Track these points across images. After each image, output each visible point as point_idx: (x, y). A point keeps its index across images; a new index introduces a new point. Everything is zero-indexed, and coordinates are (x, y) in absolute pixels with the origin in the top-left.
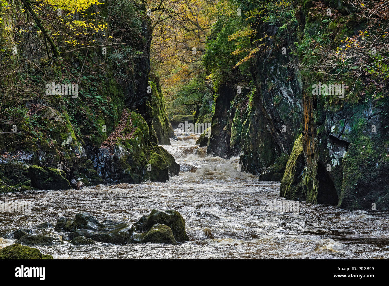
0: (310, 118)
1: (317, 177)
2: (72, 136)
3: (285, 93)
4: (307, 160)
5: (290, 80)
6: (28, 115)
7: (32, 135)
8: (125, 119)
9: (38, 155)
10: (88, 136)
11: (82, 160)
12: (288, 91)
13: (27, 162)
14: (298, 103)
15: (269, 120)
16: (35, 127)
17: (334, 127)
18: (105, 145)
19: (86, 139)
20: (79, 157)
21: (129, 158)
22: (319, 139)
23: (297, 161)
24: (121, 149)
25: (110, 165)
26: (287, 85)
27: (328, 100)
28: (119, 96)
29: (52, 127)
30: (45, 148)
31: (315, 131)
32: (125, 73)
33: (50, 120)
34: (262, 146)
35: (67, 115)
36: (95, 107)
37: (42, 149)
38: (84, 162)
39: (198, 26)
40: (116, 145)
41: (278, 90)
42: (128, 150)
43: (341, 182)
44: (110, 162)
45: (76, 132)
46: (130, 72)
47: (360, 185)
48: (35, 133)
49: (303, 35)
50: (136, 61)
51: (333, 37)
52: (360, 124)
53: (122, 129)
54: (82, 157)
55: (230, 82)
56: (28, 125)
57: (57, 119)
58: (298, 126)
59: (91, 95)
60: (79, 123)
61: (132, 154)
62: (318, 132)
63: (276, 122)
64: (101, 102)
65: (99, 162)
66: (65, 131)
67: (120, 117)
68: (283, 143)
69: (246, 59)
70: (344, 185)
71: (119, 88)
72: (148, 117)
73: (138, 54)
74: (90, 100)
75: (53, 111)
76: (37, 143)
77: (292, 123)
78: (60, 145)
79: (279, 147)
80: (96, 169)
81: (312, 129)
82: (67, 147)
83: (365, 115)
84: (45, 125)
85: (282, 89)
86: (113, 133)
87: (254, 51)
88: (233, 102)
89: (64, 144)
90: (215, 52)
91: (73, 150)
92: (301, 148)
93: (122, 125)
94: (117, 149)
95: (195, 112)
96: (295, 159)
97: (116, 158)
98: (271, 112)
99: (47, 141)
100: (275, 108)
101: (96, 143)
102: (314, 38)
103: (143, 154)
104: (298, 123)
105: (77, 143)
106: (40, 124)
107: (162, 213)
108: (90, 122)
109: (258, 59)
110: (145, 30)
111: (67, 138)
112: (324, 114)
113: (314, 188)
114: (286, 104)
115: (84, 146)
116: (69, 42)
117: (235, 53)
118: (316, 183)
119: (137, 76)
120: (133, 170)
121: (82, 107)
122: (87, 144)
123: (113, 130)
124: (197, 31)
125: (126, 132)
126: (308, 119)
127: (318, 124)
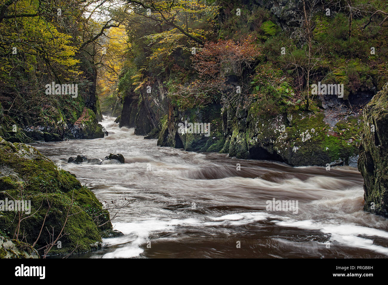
0: (172, 114)
1: (175, 139)
2: (62, 120)
3: (155, 102)
4: (169, 132)
5: (158, 96)
6: (42, 109)
7: (45, 119)
8: (85, 112)
9: (47, 127)
10: (69, 119)
11: (67, 130)
12: (157, 101)
13: (42, 130)
14: (161, 106)
15: (148, 113)
16: (45, 115)
17: (182, 118)
18: (76, 123)
19: (68, 121)
20: (65, 129)
21: (87, 129)
22: (176, 123)
23: (165, 132)
24: (83, 125)
25: (79, 132)
26: (157, 98)
27: (180, 107)
28: (83, 102)
29: (53, 115)
30: (50, 124)
31: (174, 120)
32: (85, 92)
33: (52, 112)
34: (145, 124)
35: (59, 110)
36: (72, 106)
37: (48, 125)
38: (67, 131)
39: (114, 70)
40: (81, 123)
41: (153, 100)
42: (87, 126)
43: (185, 142)
44: (79, 131)
45: (64, 118)
46: (87, 91)
47: (193, 143)
48: (45, 117)
49: (169, 79)
50: (90, 86)
51: (182, 80)
52: (194, 117)
53: (84, 116)
54: (66, 129)
55: (130, 96)
56: (42, 114)
57: (55, 112)
58: (161, 116)
59: (70, 101)
60: (65, 113)
61: (88, 127)
62: (176, 120)
63: (152, 114)
64: (74, 104)
65: (73, 131)
66: (59, 117)
67: (83, 111)
68: (155, 123)
69: (139, 87)
70: (187, 143)
71: (82, 98)
72: (95, 111)
73: (91, 84)
74: (70, 103)
75: (54, 108)
76: (47, 122)
77: (158, 114)
78: (56, 123)
79: (152, 125)
80: (72, 134)
81: (173, 119)
82: (60, 124)
83: (196, 113)
84: (50, 114)
85: (154, 100)
86: (80, 118)
87: (142, 83)
88: (131, 105)
89: (58, 123)
90: (123, 83)
91: (63, 125)
92: (167, 127)
93: (84, 114)
94: (82, 125)
95: (112, 108)
96: (164, 131)
97: (81, 129)
98: (149, 110)
99: (51, 121)
100: (151, 108)
101: (72, 122)
102: (174, 80)
103: (93, 127)
104: (161, 115)
105: (64, 123)
106: (48, 114)
107: (115, 155)
108: (70, 113)
109: (144, 87)
110: (94, 73)
111: (60, 120)
112: (179, 112)
113: (173, 144)
114: (156, 106)
115: (67, 124)
116: (66, 79)
117: (134, 84)
118: (174, 142)
119: (90, 93)
120: (89, 135)
121: (66, 107)
122: (68, 122)
123: (80, 116)
124: (113, 73)
125: (85, 118)
126: (171, 114)
127: (176, 117)
